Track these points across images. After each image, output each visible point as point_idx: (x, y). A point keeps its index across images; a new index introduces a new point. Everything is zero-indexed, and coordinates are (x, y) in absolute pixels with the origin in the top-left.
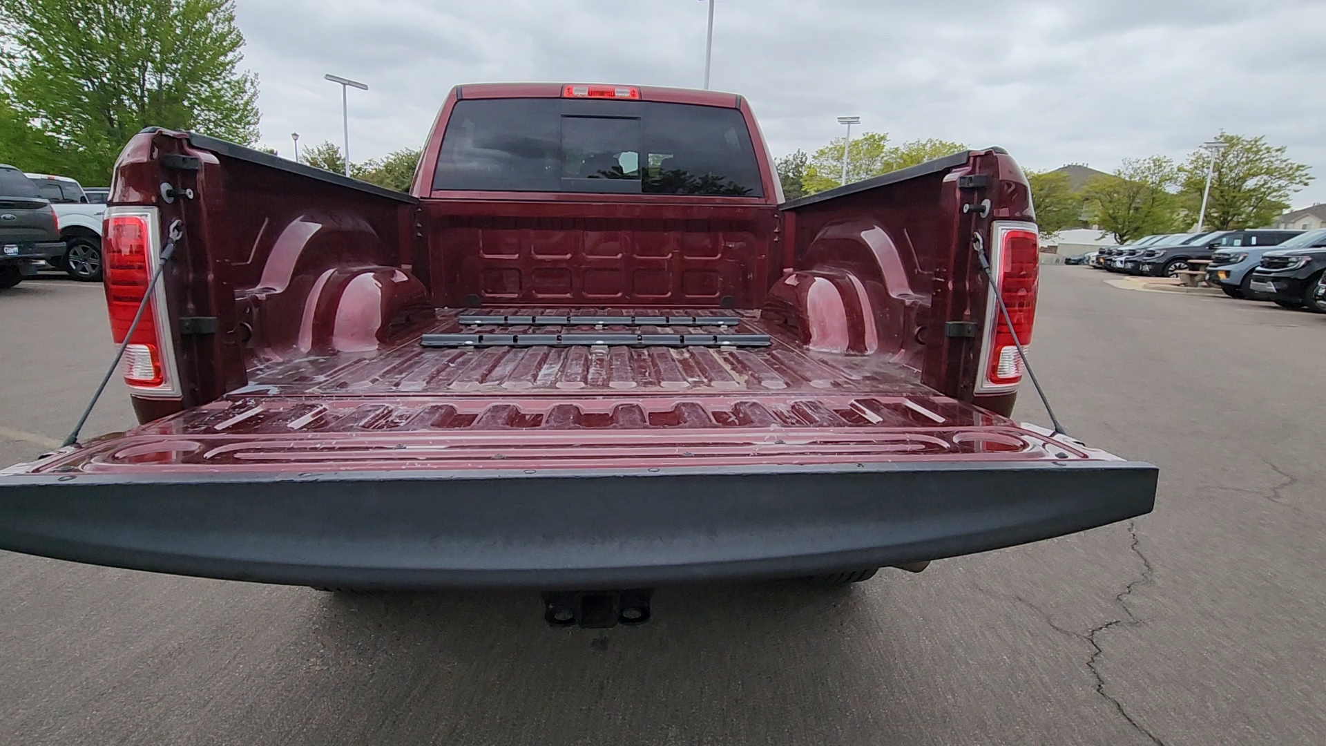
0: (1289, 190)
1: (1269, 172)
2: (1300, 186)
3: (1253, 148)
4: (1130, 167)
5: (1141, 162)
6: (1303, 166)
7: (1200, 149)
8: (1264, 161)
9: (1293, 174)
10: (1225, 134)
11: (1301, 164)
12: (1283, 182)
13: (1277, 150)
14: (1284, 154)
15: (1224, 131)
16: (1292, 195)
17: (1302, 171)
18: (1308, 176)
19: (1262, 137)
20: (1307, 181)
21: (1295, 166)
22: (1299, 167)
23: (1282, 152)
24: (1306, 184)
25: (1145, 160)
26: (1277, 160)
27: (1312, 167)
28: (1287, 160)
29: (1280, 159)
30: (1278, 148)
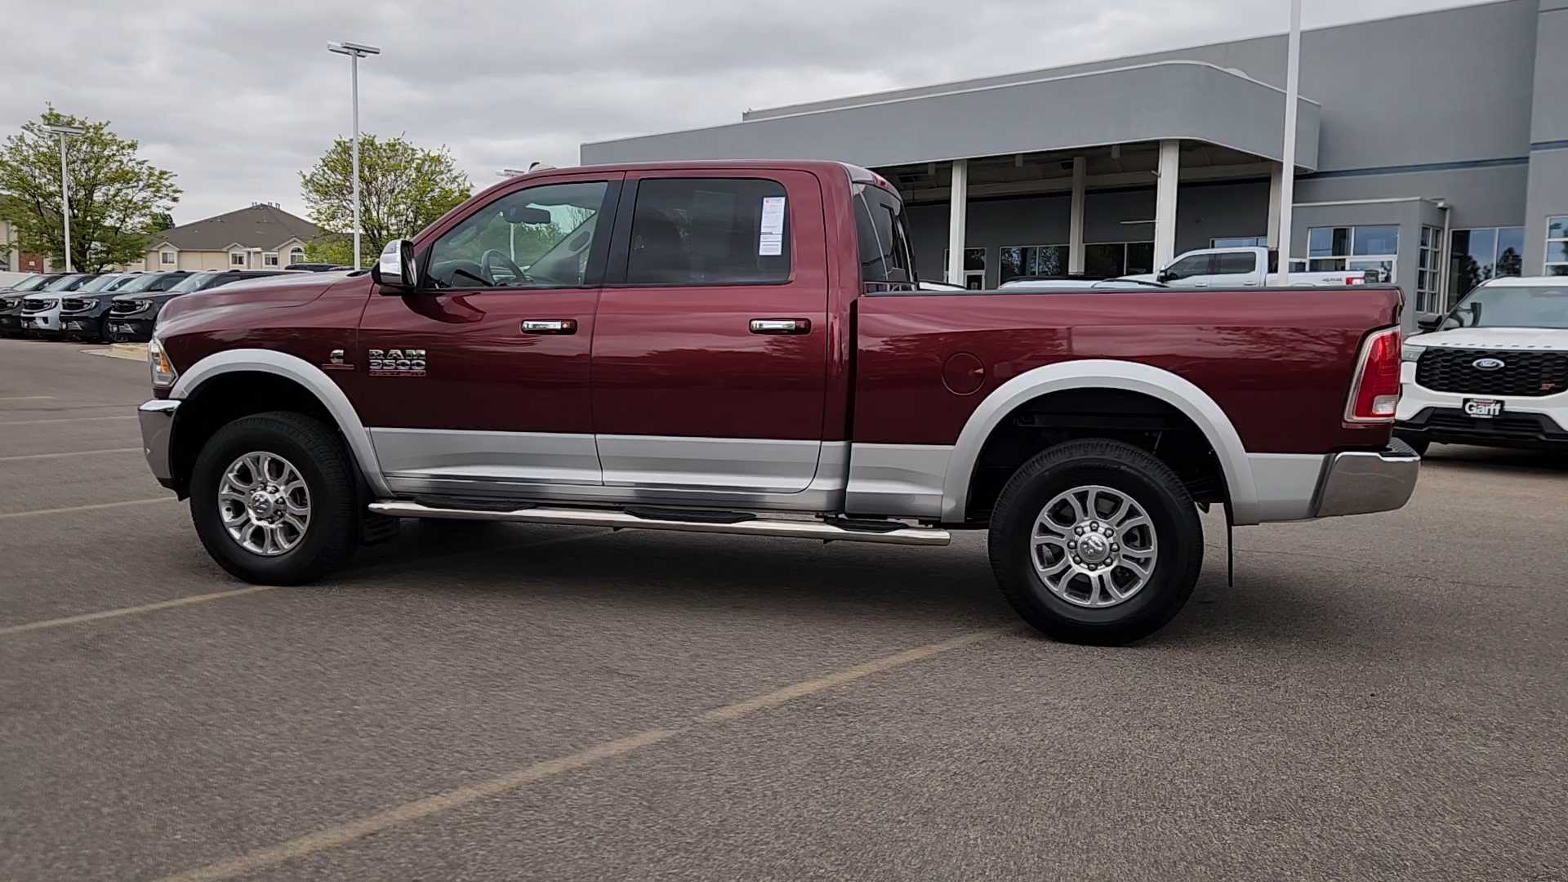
0: (158, 206)
1: (124, 177)
2: (167, 202)
3: (96, 137)
6: (165, 173)
7: (24, 131)
8: (116, 159)
9: (158, 182)
10: (55, 112)
11: (164, 169)
12: (147, 194)
13: (130, 146)
14: (135, 152)
15: (52, 106)
17: (166, 179)
18: (173, 188)
19: (107, 124)
20: (177, 195)
21: (157, 173)
22: (162, 173)
23: (134, 150)
24: (175, 200)
26: (131, 160)
27: (176, 175)
28: (145, 161)
29: (134, 160)
30: (130, 142)
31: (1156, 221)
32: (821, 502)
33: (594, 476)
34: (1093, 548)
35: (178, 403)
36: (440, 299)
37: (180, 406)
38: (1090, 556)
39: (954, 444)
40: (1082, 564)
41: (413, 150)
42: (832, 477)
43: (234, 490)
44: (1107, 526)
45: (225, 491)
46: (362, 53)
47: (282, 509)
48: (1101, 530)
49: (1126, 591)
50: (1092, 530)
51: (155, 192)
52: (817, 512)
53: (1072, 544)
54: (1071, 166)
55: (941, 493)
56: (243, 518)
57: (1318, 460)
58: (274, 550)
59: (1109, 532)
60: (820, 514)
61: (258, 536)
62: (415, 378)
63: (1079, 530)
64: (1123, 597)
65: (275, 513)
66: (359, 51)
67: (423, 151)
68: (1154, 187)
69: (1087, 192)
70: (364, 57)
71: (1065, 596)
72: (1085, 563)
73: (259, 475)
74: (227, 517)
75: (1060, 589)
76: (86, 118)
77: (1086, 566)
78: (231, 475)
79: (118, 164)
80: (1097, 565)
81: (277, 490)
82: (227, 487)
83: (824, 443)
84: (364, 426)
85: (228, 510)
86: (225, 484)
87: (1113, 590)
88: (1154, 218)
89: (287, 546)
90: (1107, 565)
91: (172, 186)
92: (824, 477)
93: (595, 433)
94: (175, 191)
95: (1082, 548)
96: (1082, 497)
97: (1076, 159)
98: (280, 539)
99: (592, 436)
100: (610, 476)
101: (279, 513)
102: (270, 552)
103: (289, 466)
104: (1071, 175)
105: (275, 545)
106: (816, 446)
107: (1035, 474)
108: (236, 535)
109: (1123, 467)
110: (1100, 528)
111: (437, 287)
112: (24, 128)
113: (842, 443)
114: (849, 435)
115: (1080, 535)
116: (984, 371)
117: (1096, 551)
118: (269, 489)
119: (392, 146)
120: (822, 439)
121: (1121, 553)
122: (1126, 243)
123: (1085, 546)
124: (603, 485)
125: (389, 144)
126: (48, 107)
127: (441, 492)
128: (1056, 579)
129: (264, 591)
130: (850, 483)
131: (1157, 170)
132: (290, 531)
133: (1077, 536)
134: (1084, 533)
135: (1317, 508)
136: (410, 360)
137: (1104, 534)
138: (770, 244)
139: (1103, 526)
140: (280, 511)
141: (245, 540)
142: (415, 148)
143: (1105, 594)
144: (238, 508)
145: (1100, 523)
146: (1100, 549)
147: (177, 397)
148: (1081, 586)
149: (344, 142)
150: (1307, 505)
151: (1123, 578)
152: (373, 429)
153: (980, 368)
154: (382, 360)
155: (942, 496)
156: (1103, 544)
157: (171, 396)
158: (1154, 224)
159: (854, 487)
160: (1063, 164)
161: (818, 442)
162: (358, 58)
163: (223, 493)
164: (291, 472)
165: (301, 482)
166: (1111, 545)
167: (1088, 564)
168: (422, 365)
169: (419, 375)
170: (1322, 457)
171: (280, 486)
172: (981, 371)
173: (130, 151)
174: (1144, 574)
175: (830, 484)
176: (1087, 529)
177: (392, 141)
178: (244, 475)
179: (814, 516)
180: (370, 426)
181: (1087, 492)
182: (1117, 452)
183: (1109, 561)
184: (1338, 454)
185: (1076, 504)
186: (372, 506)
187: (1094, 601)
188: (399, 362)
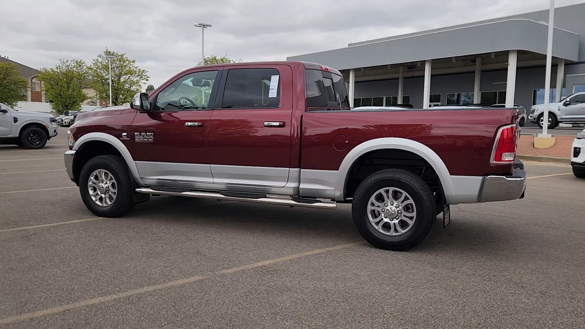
0: (141, 83)
1: (131, 73)
2: (144, 81)
3: (121, 59)
4: (64, 64)
5: (70, 62)
6: (144, 71)
7: (98, 57)
8: (128, 66)
9: (142, 74)
10: (108, 50)
12: (138, 78)
13: (133, 62)
14: (135, 64)
16: (143, 85)
17: (144, 73)
18: (147, 76)
19: (125, 54)
20: (148, 79)
21: (141, 71)
23: (134, 63)
24: (147, 80)
25: (71, 61)
26: (133, 67)
27: (148, 72)
28: (137, 67)
29: (134, 66)
30: (133, 60)
31: (507, 82)
32: (291, 192)
33: (210, 180)
34: (390, 212)
35: (75, 151)
36: (162, 114)
37: (76, 153)
38: (389, 215)
39: (338, 170)
40: (387, 218)
41: (229, 61)
42: (294, 182)
43: (94, 183)
44: (397, 204)
45: (90, 183)
46: (205, 27)
47: (108, 190)
48: (395, 205)
49: (404, 230)
50: (391, 205)
51: (140, 77)
52: (291, 195)
53: (383, 210)
54: (475, 61)
55: (334, 189)
56: (96, 193)
57: (480, 179)
58: (106, 205)
59: (398, 206)
60: (292, 196)
61: (101, 199)
62: (149, 143)
63: (386, 205)
64: (403, 232)
65: (106, 191)
66: (204, 26)
67: (233, 61)
68: (507, 69)
69: (482, 71)
70: (206, 28)
71: (381, 231)
72: (388, 218)
73: (101, 178)
74: (91, 192)
75: (379, 228)
76: (118, 52)
77: (389, 219)
78: (92, 178)
79: (129, 68)
80: (393, 219)
81: (107, 183)
82: (91, 182)
83: (290, 169)
84: (134, 160)
85: (92, 190)
86: (90, 180)
87: (399, 228)
88: (506, 81)
89: (109, 203)
90: (397, 219)
91: (146, 75)
92: (292, 182)
93: (210, 164)
94: (147, 77)
95: (386, 212)
96: (387, 192)
97: (477, 58)
98: (108, 200)
99: (209, 165)
100: (216, 180)
101: (107, 191)
102: (104, 205)
103: (110, 175)
104: (475, 65)
105: (106, 203)
106: (287, 170)
107: (369, 182)
108: (94, 199)
109: (402, 180)
110: (394, 204)
111: (161, 110)
112: (98, 56)
113: (298, 169)
114: (300, 166)
115: (386, 207)
116: (348, 142)
117: (392, 213)
118: (104, 182)
119: (222, 60)
120: (290, 168)
121: (402, 214)
122: (498, 91)
123: (388, 211)
124: (214, 183)
125: (221, 59)
126: (106, 49)
127: (161, 185)
128: (377, 223)
129: (101, 219)
130: (301, 185)
131: (508, 62)
132: (111, 198)
133: (385, 207)
134: (388, 205)
135: (481, 198)
136: (148, 137)
137: (396, 207)
138: (273, 94)
139: (395, 203)
140: (108, 191)
141: (97, 201)
142: (230, 60)
143: (396, 230)
144: (95, 189)
145: (394, 202)
146: (393, 212)
147: (74, 149)
148: (387, 226)
149: (206, 59)
150: (476, 196)
151: (403, 224)
152: (137, 162)
153: (347, 140)
154: (139, 136)
155: (335, 190)
156: (394, 210)
157: (73, 149)
158: (506, 84)
159: (302, 186)
160: (472, 61)
161: (288, 169)
162: (204, 28)
163: (89, 184)
164: (111, 177)
165: (114, 181)
166: (398, 211)
167: (390, 219)
168: (152, 138)
169: (151, 142)
170: (481, 177)
171: (107, 181)
172: (347, 142)
173: (133, 63)
174: (411, 223)
175: (294, 185)
176: (389, 204)
177: (222, 58)
178: (96, 178)
179: (289, 197)
180: (136, 160)
181: (389, 190)
182: (400, 174)
183: (397, 217)
184: (488, 176)
185: (384, 195)
186: (137, 190)
187: (392, 233)
188: (144, 137)
